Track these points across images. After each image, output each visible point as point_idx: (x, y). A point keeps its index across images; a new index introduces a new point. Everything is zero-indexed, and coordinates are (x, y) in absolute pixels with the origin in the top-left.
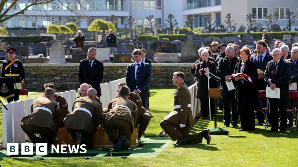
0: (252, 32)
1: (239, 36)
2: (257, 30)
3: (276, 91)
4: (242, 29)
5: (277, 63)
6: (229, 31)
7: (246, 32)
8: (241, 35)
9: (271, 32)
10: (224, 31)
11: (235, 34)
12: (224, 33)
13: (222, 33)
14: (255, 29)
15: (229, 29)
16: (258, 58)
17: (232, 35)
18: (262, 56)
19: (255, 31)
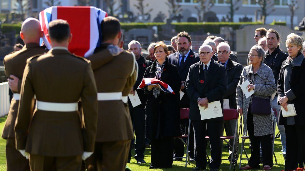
0: (175, 23)
1: (155, 28)
2: (182, 20)
3: (215, 107)
4: (159, 18)
5: (206, 66)
6: (141, 21)
7: (165, 22)
8: (159, 27)
9: (204, 23)
10: (133, 20)
11: (149, 25)
12: (133, 24)
13: (129, 24)
14: (179, 18)
15: (140, 18)
16: (178, 59)
17: (145, 27)
18: (183, 57)
19: (179, 21)
